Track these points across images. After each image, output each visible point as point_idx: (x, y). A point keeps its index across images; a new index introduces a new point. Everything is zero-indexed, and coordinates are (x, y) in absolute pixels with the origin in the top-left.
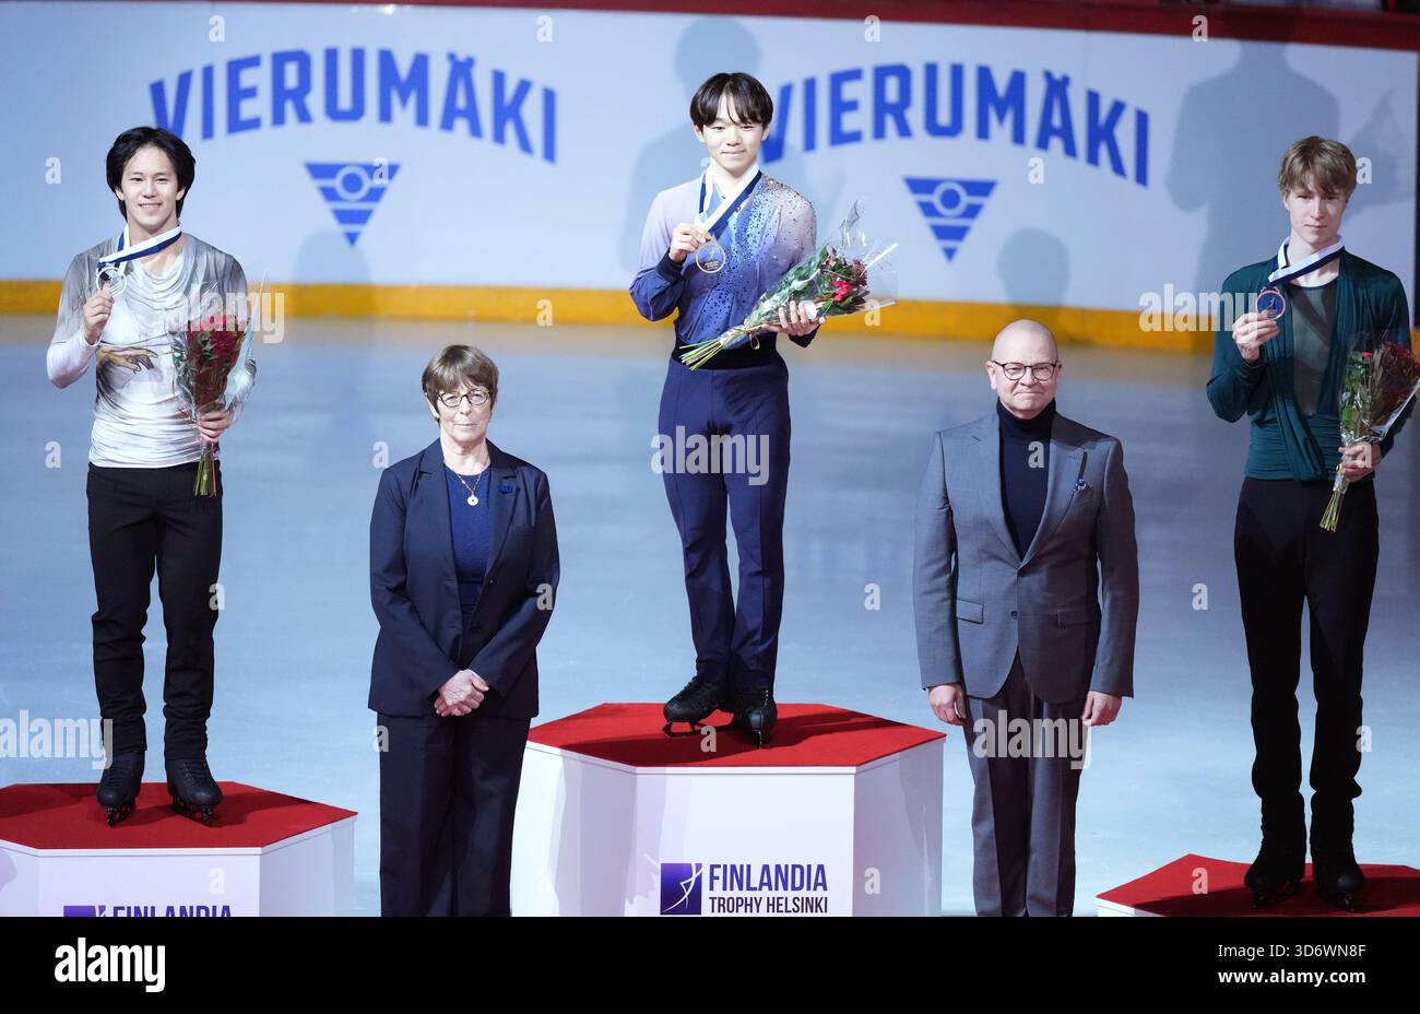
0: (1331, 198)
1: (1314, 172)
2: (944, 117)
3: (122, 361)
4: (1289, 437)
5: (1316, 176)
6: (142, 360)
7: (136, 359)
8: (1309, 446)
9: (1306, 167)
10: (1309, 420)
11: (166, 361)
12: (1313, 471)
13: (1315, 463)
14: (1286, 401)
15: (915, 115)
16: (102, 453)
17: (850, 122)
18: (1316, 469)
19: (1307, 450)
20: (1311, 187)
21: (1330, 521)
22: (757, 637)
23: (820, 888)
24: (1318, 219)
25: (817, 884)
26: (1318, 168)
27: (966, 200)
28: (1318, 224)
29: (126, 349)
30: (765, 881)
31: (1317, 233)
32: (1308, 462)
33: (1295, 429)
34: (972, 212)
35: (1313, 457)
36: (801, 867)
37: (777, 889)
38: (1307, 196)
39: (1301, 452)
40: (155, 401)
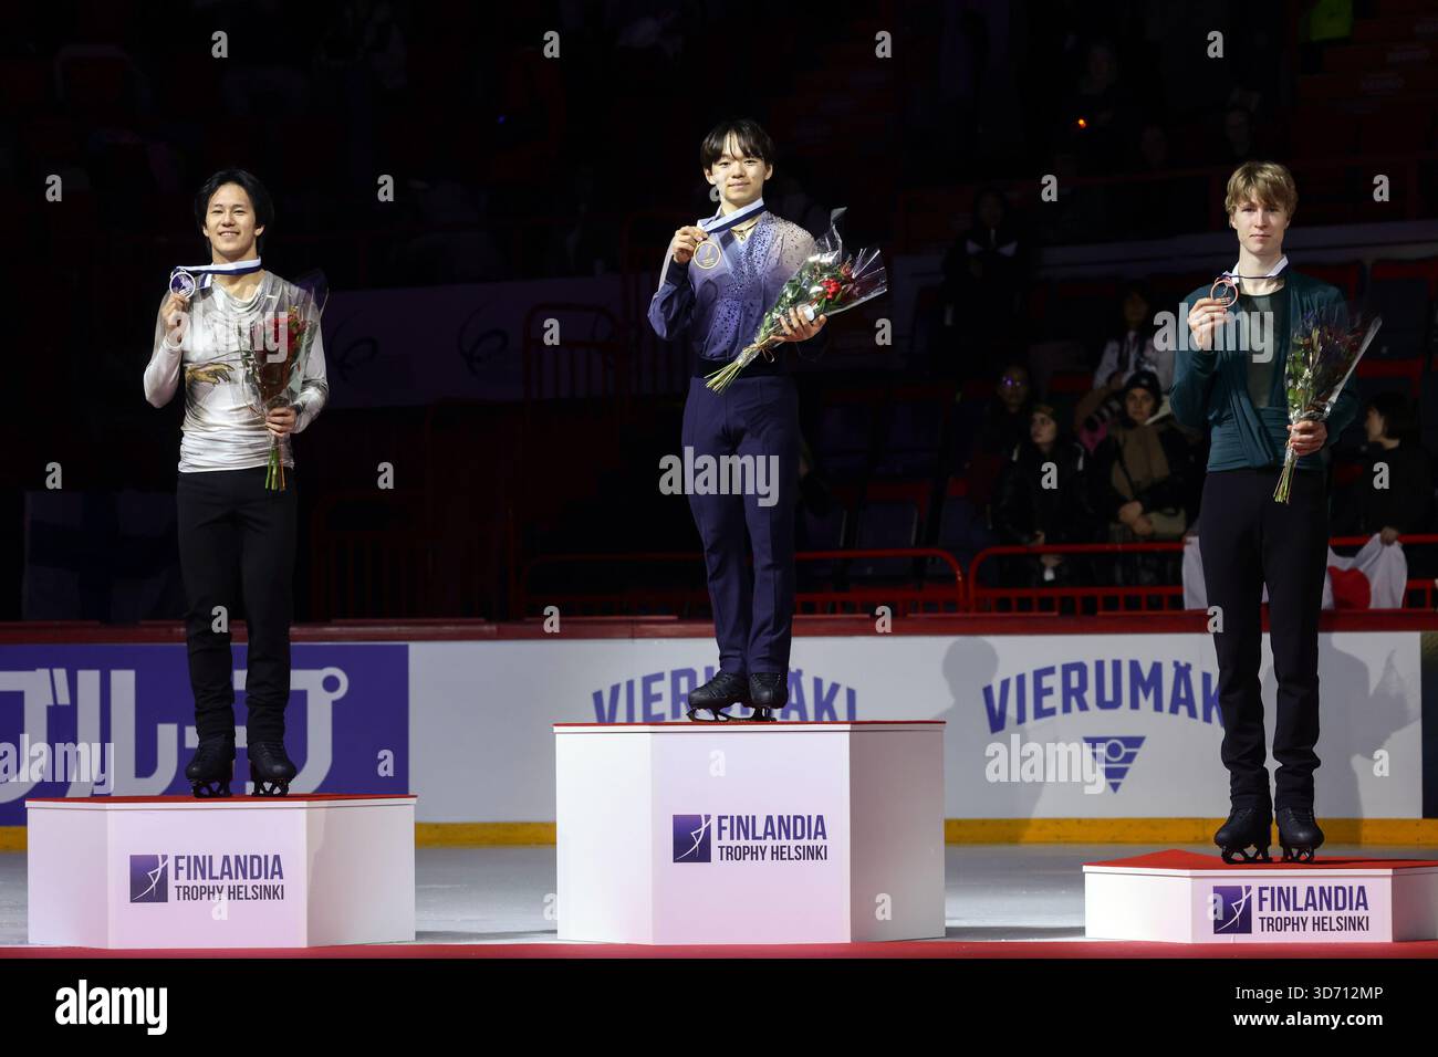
0: (1272, 210)
1: (1257, 186)
2: (1109, 696)
3: (204, 376)
4: (1244, 427)
5: (1259, 190)
6: (220, 374)
7: (215, 374)
8: (1263, 434)
9: (1248, 183)
10: (1262, 413)
11: (240, 373)
12: (1266, 458)
13: (1269, 450)
14: (1240, 393)
15: (1090, 696)
16: (188, 460)
17: (1047, 702)
18: (1269, 457)
19: (1262, 441)
20: (1254, 200)
21: (1281, 495)
22: (770, 628)
23: (820, 837)
24: (1261, 228)
25: (817, 833)
26: (1261, 183)
27: (1124, 750)
28: (1262, 233)
29: (206, 365)
30: (769, 830)
31: (1261, 241)
32: (1262, 449)
33: (1249, 419)
34: (1129, 758)
35: (1267, 446)
36: (802, 818)
37: (780, 838)
38: (1251, 209)
39: (1254, 438)
40: (234, 407)
